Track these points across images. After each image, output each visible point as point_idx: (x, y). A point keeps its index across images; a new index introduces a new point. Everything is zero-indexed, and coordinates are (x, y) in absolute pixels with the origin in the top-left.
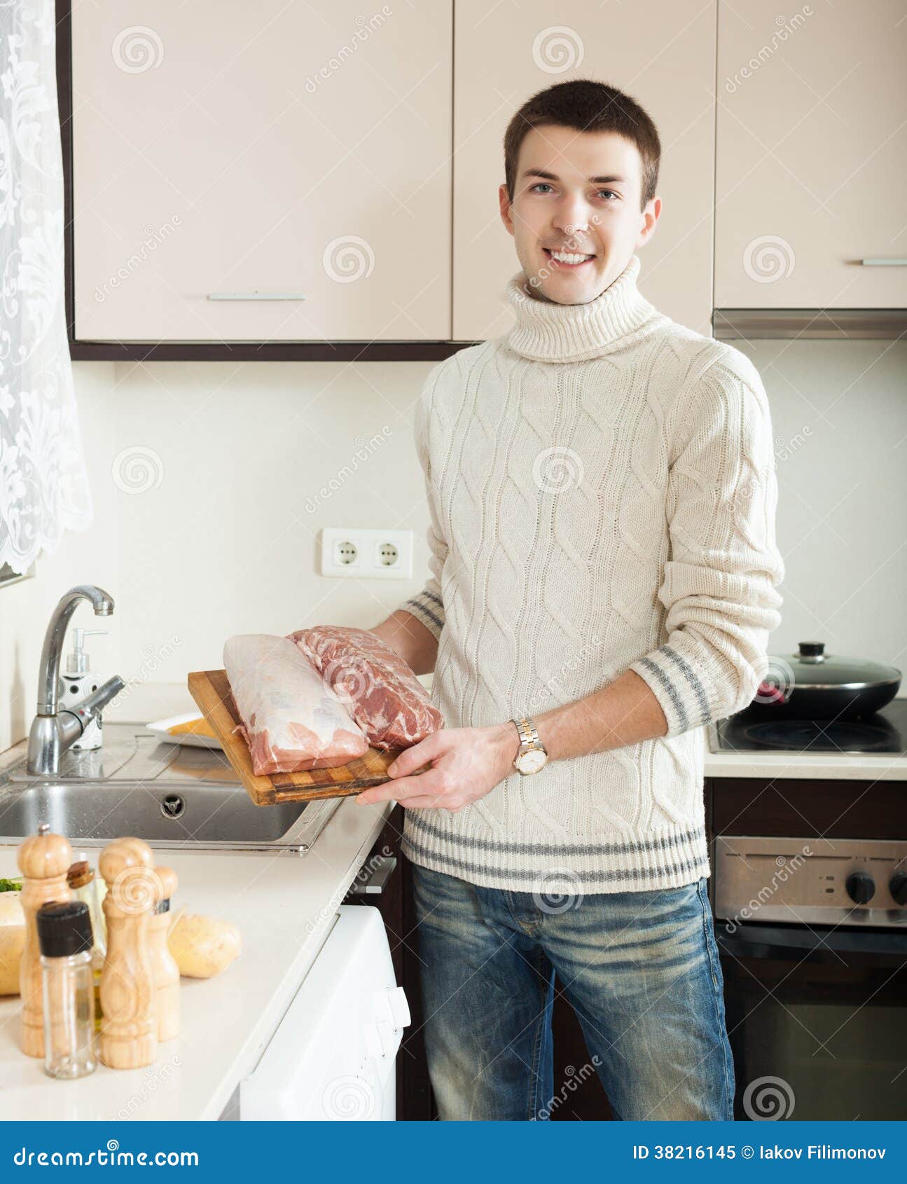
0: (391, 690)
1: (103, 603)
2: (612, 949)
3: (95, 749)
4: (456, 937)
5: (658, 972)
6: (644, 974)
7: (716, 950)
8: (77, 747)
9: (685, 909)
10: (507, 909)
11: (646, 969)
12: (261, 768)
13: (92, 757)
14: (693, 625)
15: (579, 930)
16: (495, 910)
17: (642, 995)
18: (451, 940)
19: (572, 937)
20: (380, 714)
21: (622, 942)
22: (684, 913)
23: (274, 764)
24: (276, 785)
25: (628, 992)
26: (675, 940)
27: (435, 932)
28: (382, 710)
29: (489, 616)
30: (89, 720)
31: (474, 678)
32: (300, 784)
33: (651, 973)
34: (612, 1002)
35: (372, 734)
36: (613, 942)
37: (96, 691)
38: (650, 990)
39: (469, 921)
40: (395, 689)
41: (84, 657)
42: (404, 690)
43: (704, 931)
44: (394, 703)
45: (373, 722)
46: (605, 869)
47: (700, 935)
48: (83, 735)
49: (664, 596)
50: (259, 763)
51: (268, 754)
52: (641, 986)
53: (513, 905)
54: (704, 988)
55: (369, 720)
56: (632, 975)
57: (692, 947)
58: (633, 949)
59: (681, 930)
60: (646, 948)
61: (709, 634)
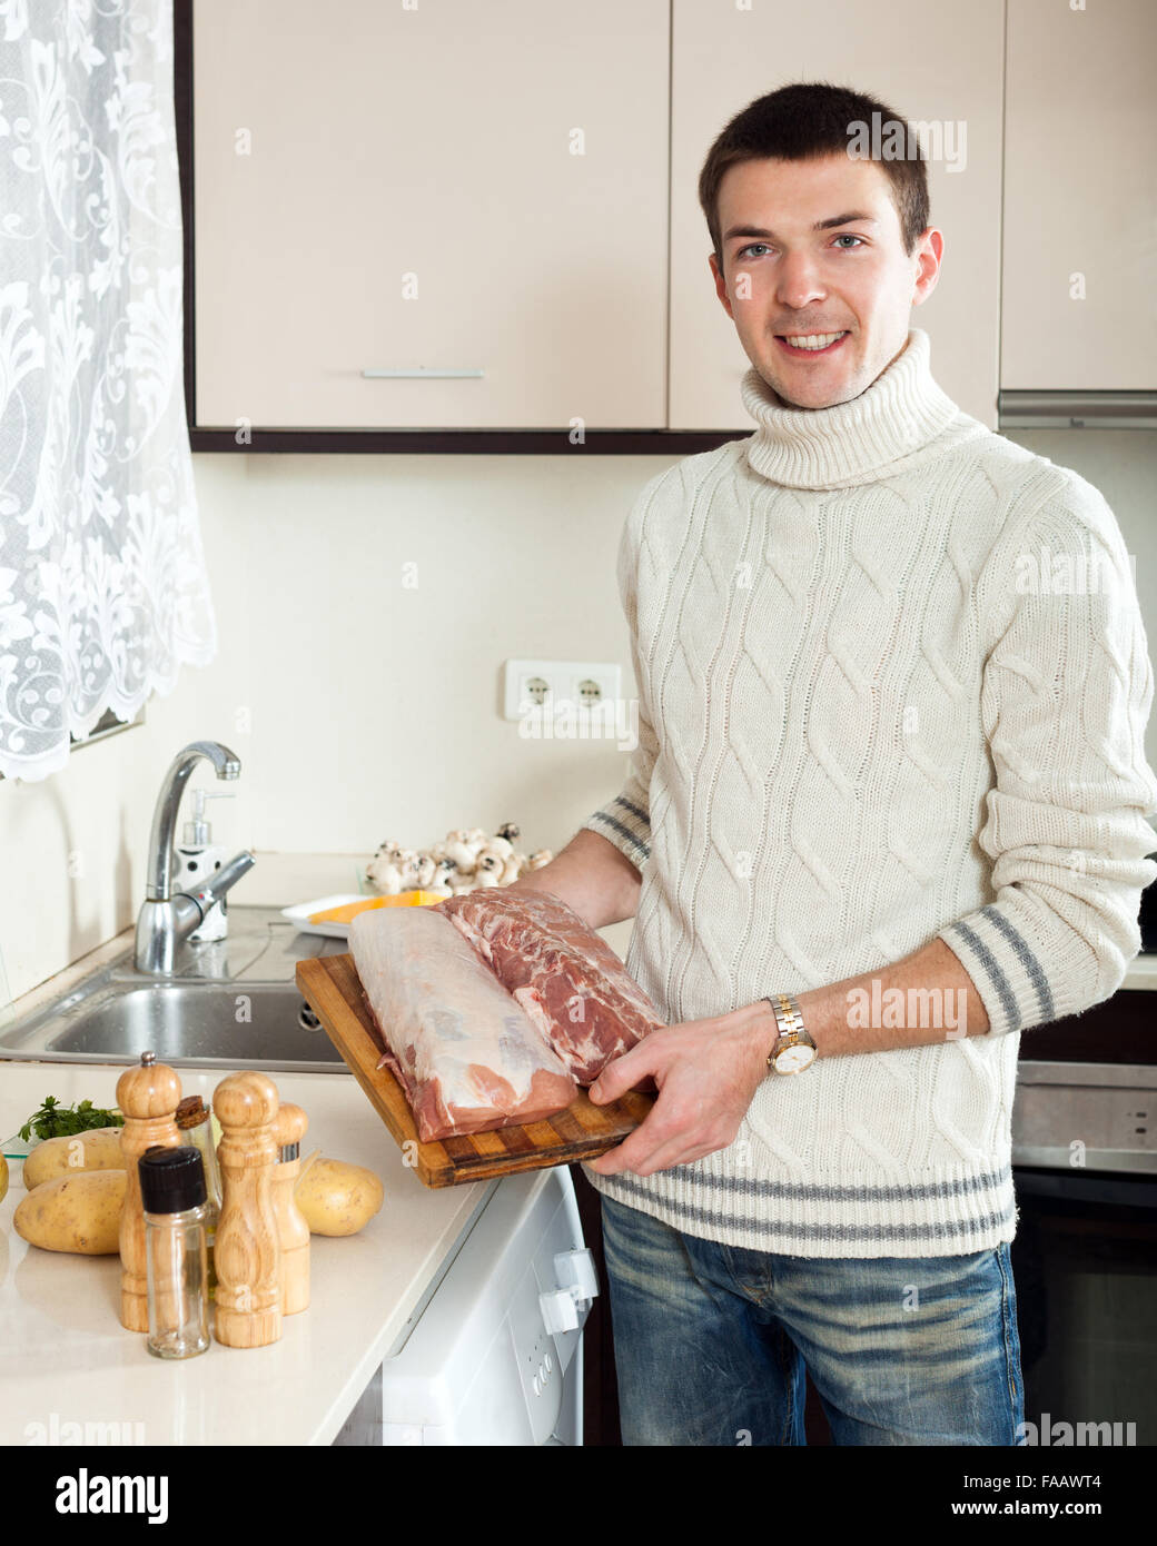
0: (603, 1003)
1: (226, 759)
2: (864, 1330)
3: (218, 941)
4: (661, 1299)
5: (928, 1369)
6: (907, 1369)
7: (1017, 1344)
8: (196, 938)
9: (975, 1279)
10: (724, 1268)
11: (912, 1363)
12: (431, 1134)
13: (214, 950)
14: (1033, 885)
15: (823, 1300)
16: (708, 1267)
17: (902, 1400)
18: (655, 1304)
19: (815, 1309)
20: (589, 1039)
21: (879, 1320)
22: (972, 1286)
23: (451, 1128)
24: (455, 1157)
25: (885, 1396)
26: (956, 1323)
27: (632, 1292)
28: (592, 1034)
29: (713, 851)
30: (211, 905)
31: (689, 937)
32: (488, 1155)
33: (918, 1369)
34: (863, 1406)
35: (580, 1069)
36: (865, 1322)
37: (220, 870)
38: (913, 1394)
39: (677, 1278)
40: (608, 1001)
41: (205, 826)
42: (620, 1000)
43: (1002, 1313)
44: (610, 1024)
45: (579, 1051)
46: (860, 1223)
47: (996, 1319)
48: (204, 922)
49: (989, 842)
50: (428, 1126)
51: (442, 1115)
52: (902, 1387)
53: (732, 1261)
54: (996, 1397)
55: (573, 1047)
56: (890, 1371)
57: (983, 1335)
58: (894, 1331)
59: (966, 1309)
60: (914, 1332)
61: (1055, 897)
